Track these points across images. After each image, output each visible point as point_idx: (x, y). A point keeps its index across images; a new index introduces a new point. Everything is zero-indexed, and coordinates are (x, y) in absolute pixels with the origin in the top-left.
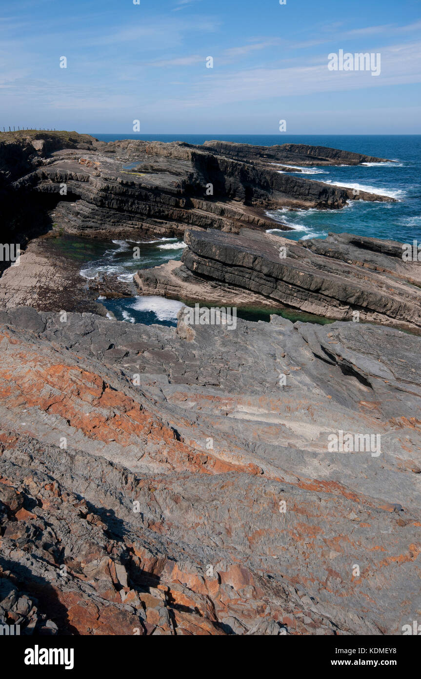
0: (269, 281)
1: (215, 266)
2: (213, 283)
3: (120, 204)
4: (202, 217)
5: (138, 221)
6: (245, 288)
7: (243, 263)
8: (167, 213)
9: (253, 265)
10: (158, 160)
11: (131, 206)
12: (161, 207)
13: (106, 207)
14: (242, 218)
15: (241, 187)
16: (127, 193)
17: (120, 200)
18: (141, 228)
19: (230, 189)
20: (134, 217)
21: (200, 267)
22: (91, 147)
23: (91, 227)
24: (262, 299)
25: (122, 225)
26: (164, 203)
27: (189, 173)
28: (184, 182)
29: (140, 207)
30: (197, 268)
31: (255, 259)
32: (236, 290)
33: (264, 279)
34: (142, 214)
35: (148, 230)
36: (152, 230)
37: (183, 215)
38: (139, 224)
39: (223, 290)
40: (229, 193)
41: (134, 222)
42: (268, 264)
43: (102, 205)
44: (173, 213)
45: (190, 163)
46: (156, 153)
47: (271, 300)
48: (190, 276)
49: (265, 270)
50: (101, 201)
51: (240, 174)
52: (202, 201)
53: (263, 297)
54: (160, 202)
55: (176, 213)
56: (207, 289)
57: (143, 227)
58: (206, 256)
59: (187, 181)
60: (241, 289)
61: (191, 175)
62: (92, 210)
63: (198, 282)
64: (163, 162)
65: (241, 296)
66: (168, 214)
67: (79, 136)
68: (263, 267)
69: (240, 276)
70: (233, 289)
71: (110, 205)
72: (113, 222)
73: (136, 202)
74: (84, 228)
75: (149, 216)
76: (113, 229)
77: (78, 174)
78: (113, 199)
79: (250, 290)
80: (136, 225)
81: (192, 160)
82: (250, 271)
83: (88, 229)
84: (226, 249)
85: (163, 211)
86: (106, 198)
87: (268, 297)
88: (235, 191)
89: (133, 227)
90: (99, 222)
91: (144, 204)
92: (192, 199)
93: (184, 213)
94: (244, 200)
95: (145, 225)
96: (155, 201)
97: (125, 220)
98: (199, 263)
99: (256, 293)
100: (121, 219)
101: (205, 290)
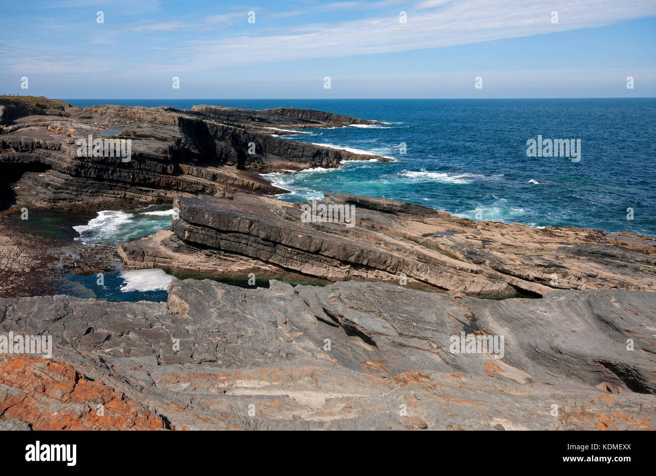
0: (267, 246)
1: (209, 233)
2: (207, 252)
3: (98, 172)
4: (192, 183)
5: (120, 190)
6: (242, 254)
7: (238, 228)
8: (153, 180)
9: (249, 230)
10: (141, 126)
11: (112, 174)
12: (147, 174)
13: (82, 176)
14: (236, 183)
15: (233, 151)
16: (107, 161)
17: (98, 169)
18: (124, 197)
19: (222, 154)
20: (116, 186)
21: (192, 235)
22: (63, 113)
23: (65, 199)
24: (261, 265)
25: (102, 195)
26: (149, 170)
27: (176, 139)
28: (171, 148)
29: (122, 176)
30: (189, 237)
31: (251, 223)
32: (232, 257)
33: (262, 244)
34: (125, 183)
35: (132, 199)
36: (137, 199)
37: (172, 182)
38: (121, 193)
39: (219, 258)
40: (220, 158)
41: (116, 192)
42: (265, 228)
43: (78, 175)
44: (160, 180)
45: (177, 128)
46: (139, 119)
47: (270, 266)
48: (182, 245)
49: (263, 234)
50: (76, 170)
51: (231, 138)
52: (191, 167)
53: (261, 263)
54: (146, 169)
55: (163, 180)
56: (201, 259)
57: (126, 196)
58: (199, 223)
59: (175, 147)
60: (238, 256)
61: (179, 140)
62: (66, 180)
63: (190, 252)
64: (147, 127)
65: (238, 263)
66: (155, 181)
67: (48, 101)
68: (260, 232)
69: (236, 242)
70: (230, 257)
71: (87, 174)
72: (91, 193)
73: (118, 169)
74: (55, 200)
75: (133, 184)
76: (91, 200)
77: (47, 142)
78: (91, 167)
79: (247, 256)
80: (119, 195)
81: (179, 125)
82: (246, 236)
83: (61, 202)
84: (220, 215)
85: (149, 179)
86: (82, 167)
87: (267, 262)
88: (227, 155)
89: (115, 197)
90: (74, 193)
91: (127, 172)
92: (180, 165)
93: (173, 179)
94: (237, 165)
95: (129, 194)
96: (140, 169)
97: (106, 189)
98: (190, 231)
99: (254, 258)
100: (101, 188)
101: (199, 260)
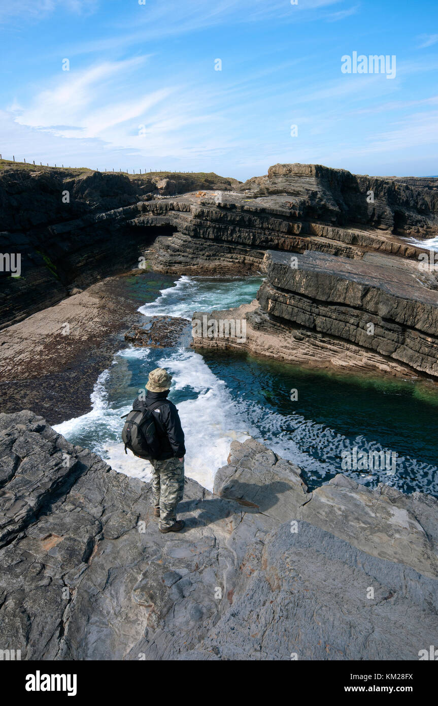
0: (390, 330)
1: (300, 304)
2: (298, 333)
3: (217, 232)
4: (322, 246)
5: (240, 254)
6: (349, 341)
7: (345, 298)
8: (276, 242)
9: (361, 301)
10: (276, 181)
11: (231, 234)
12: (270, 234)
13: (201, 238)
14: (383, 247)
15: (388, 212)
16: (226, 219)
17: (217, 228)
18: (243, 262)
19: (373, 215)
20: (235, 249)
21: (277, 306)
23: (180, 263)
24: (378, 361)
25: (219, 259)
26: (273, 230)
27: (310, 192)
28: (303, 203)
29: (242, 236)
30: (273, 309)
34: (244, 244)
35: (251, 265)
36: (257, 264)
37: (298, 244)
38: (240, 257)
39: (313, 345)
40: (372, 220)
41: (234, 256)
42: (388, 300)
43: (196, 236)
44: (284, 241)
45: (313, 180)
46: (274, 173)
48: (265, 321)
50: (195, 230)
51: (386, 195)
52: (326, 227)
53: (379, 358)
54: (268, 228)
55: (288, 242)
57: (246, 261)
58: (287, 288)
59: (308, 202)
60: (342, 343)
61: (314, 194)
62: (184, 241)
63: (276, 331)
64: (281, 182)
65: (341, 355)
66: (278, 244)
68: (380, 306)
71: (206, 234)
72: (207, 256)
73: (237, 229)
74: (170, 264)
75: (253, 246)
76: (206, 264)
77: (179, 203)
78: (209, 227)
79: (357, 345)
80: (237, 259)
81: (317, 176)
82: (357, 312)
83: (176, 265)
84: (317, 275)
85: (272, 240)
86: (200, 226)
88: (380, 217)
89: (232, 262)
90: (190, 256)
91: (247, 232)
92: (313, 225)
93: (300, 241)
94: (392, 229)
95: (249, 259)
96: (262, 228)
97: (224, 252)
98: (275, 300)
99: (368, 350)
100: (218, 251)
101: (285, 344)
